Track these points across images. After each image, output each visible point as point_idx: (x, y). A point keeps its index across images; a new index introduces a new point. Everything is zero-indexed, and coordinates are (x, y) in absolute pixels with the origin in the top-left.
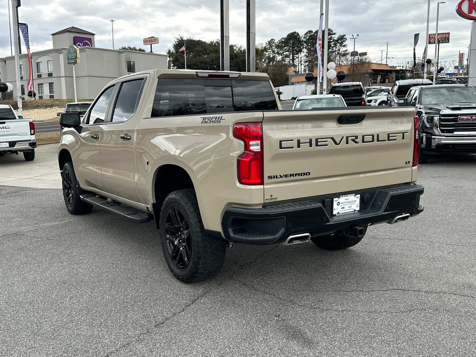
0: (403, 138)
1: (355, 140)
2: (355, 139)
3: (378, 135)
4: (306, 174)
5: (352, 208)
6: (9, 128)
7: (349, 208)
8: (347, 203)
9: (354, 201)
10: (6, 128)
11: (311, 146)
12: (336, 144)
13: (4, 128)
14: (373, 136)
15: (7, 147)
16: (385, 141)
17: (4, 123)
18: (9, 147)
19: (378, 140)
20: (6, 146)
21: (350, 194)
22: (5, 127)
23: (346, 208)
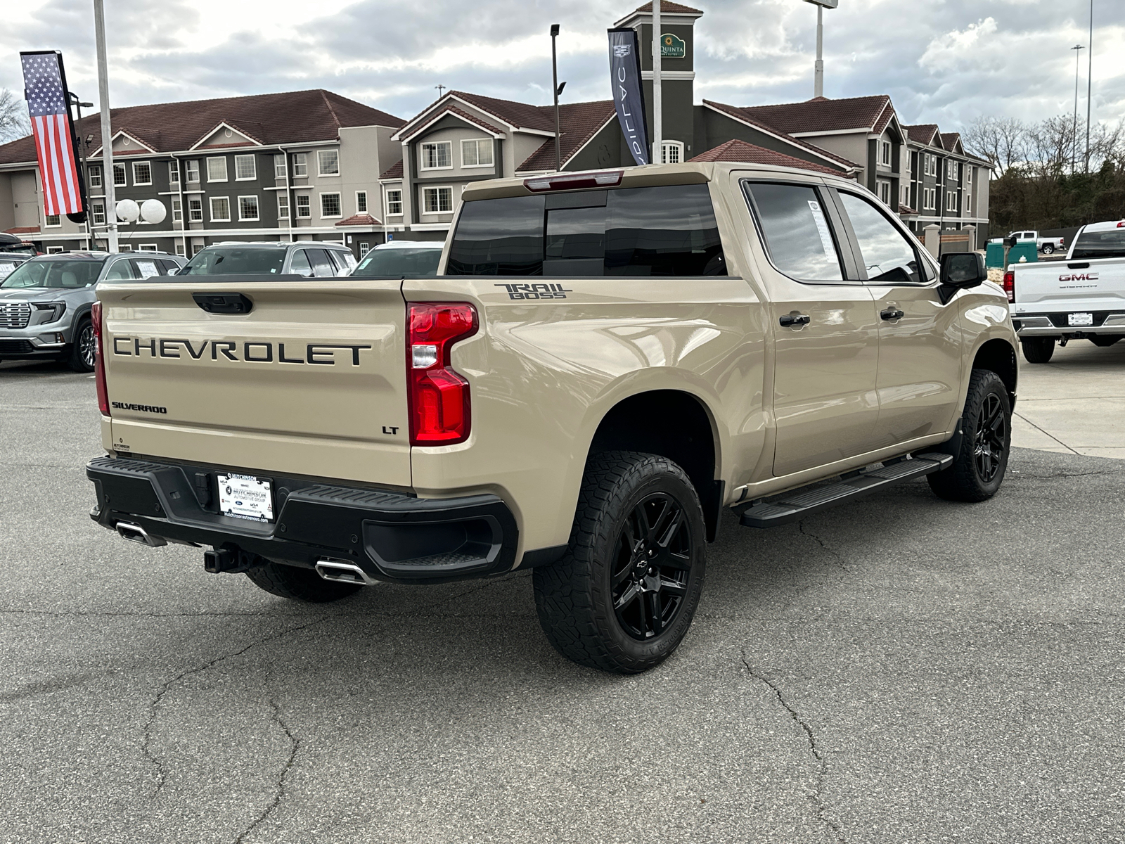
0: (356, 362)
1: (230, 351)
2: (230, 349)
3: (281, 346)
4: (159, 410)
5: (257, 509)
6: (1097, 279)
7: (251, 508)
8: (246, 493)
9: (262, 495)
10: (1087, 278)
11: (154, 354)
12: (194, 356)
13: (1084, 279)
14: (269, 346)
15: (1087, 325)
16: (302, 362)
17: (1086, 265)
18: (1093, 325)
19: (282, 359)
20: (1085, 323)
21: (248, 475)
22: (1085, 276)
23: (247, 504)
